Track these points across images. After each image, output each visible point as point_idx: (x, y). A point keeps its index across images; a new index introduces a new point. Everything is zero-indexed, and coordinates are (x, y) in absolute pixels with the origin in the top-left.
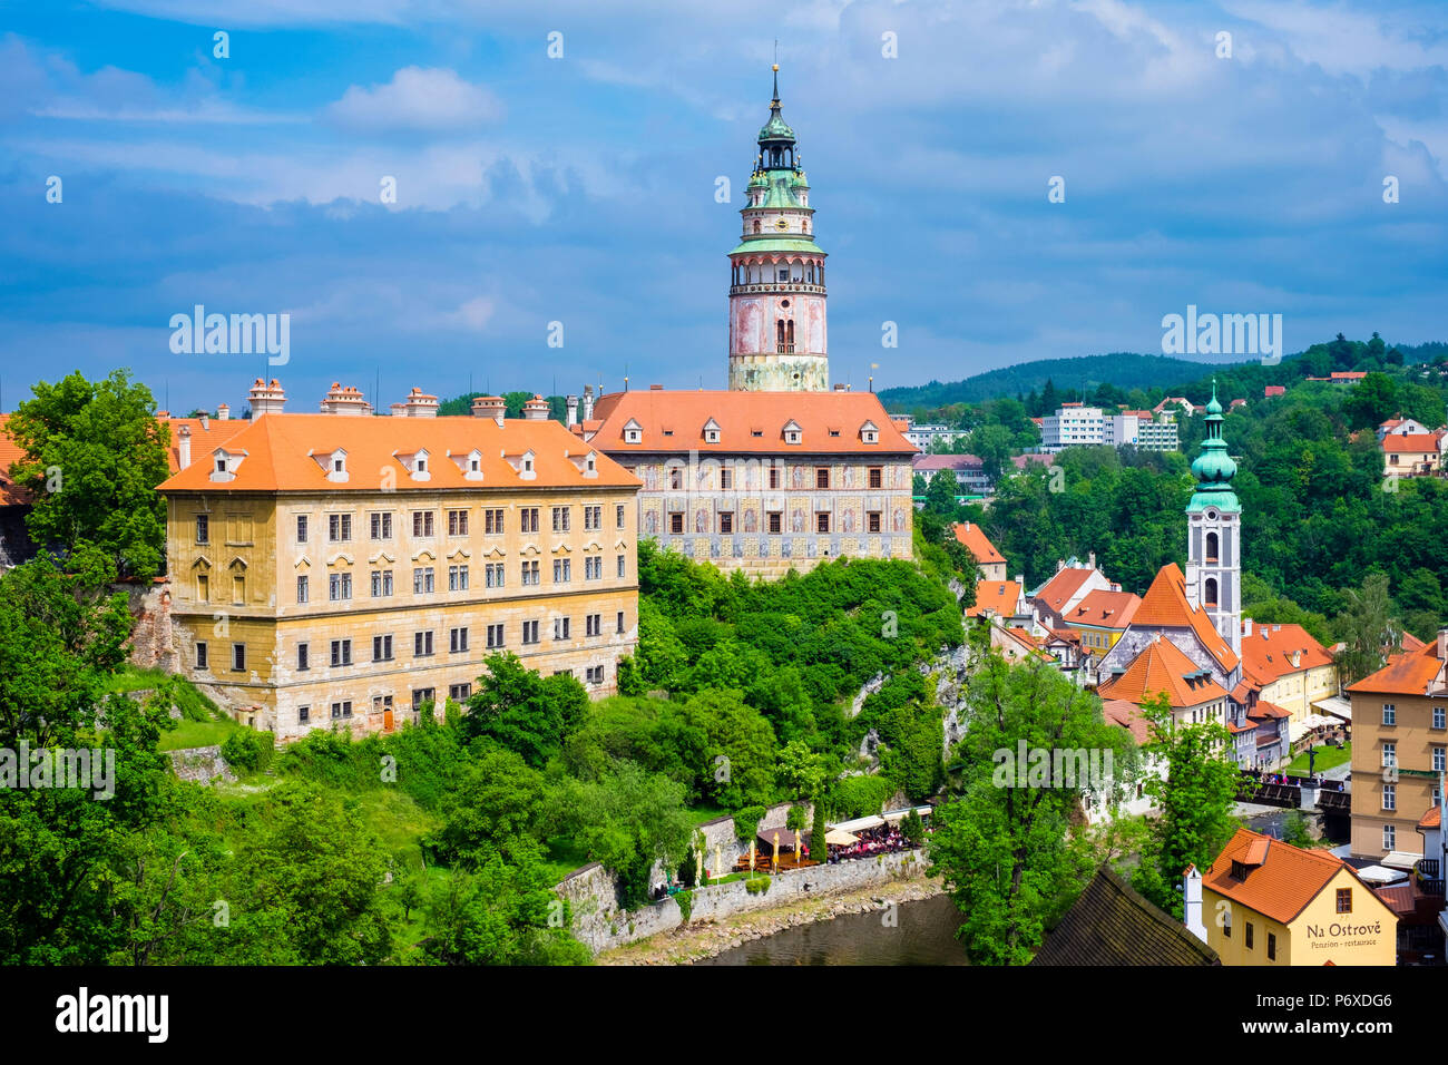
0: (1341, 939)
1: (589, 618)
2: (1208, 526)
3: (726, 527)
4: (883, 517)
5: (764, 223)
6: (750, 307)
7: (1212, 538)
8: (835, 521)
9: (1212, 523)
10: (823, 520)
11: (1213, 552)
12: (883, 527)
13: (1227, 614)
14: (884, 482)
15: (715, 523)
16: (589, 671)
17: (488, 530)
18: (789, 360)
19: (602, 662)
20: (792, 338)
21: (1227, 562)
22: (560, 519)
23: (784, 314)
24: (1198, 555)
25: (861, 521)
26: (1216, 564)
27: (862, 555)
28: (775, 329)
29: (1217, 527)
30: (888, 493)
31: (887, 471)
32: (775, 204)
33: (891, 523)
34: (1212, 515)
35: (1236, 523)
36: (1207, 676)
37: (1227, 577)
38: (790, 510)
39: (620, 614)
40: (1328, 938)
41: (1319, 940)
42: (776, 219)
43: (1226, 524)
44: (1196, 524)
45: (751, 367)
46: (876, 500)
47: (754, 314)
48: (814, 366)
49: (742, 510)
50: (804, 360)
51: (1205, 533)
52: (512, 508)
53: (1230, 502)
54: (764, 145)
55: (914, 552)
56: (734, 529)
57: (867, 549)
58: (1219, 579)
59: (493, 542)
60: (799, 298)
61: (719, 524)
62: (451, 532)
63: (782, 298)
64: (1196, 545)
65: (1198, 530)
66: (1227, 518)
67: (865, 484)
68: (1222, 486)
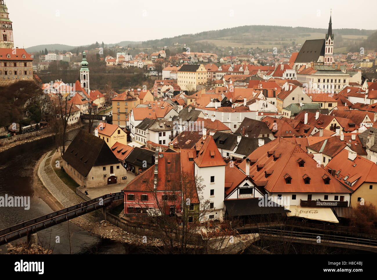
0: (119, 138)
2: (84, 74)
4: (27, 72)
7: (84, 76)
8: (18, 73)
9: (84, 73)
10: (16, 72)
11: (85, 78)
12: (27, 74)
13: (87, 89)
14: (27, 65)
18: (6, 42)
20: (6, 38)
21: (87, 80)
23: (4, 33)
24: (82, 79)
25: (23, 73)
26: (85, 80)
27: (24, 79)
28: (3, 36)
29: (85, 74)
30: (28, 67)
31: (28, 63)
33: (29, 73)
34: (84, 72)
35: (88, 73)
36: (85, 99)
38: (9, 71)
40: (117, 138)
41: (115, 138)
43: (87, 73)
44: (82, 73)
46: (26, 69)
50: (9, 42)
53: (87, 70)
55: (33, 78)
57: (24, 78)
58: (86, 83)
60: (7, 30)
63: (3, 30)
64: (82, 77)
65: (82, 74)
66: (87, 72)
67: (24, 66)
68: (86, 67)
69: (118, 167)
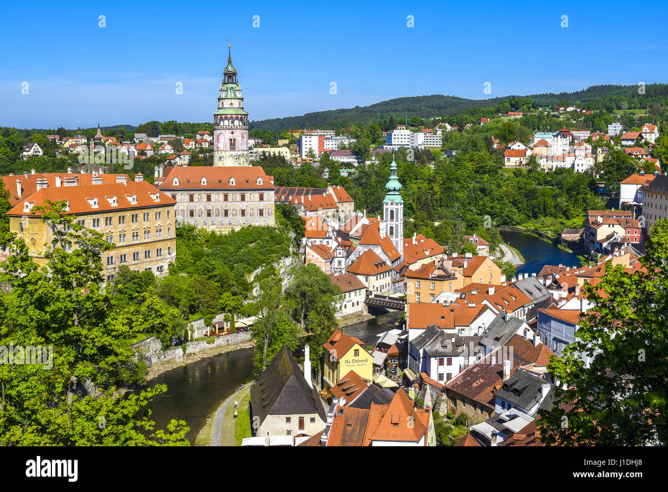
0: (356, 364)
1: (158, 250)
2: (390, 207)
3: (209, 215)
4: (264, 211)
5: (225, 103)
6: (220, 134)
7: (392, 212)
8: (248, 212)
9: (392, 206)
10: (243, 213)
11: (392, 217)
12: (264, 215)
13: (397, 239)
14: (265, 199)
15: (205, 213)
16: (158, 268)
17: (120, 223)
18: (234, 153)
19: (163, 264)
20: (234, 145)
21: (398, 220)
22: (146, 217)
23: (231, 136)
24: (387, 218)
25: (256, 212)
26: (393, 221)
27: (257, 224)
28: (229, 142)
29: (394, 207)
30: (266, 203)
31: (266, 195)
32: (229, 96)
33: (267, 213)
34: (392, 204)
35: (401, 207)
36: (385, 263)
37: (397, 226)
38: (231, 209)
39: (169, 248)
40: (351, 363)
42: (229, 101)
43: (397, 207)
44: (387, 207)
45: (221, 155)
46: (262, 205)
47: (221, 136)
48: (243, 155)
49: (214, 209)
50: (240, 153)
51: (389, 210)
52: (128, 215)
53: (398, 199)
54: (225, 75)
55: (276, 223)
56: (212, 215)
57: (259, 222)
58: (394, 226)
59: (122, 227)
60: (238, 131)
61: (206, 214)
62: (107, 225)
63: (231, 131)
64: (386, 214)
65: (387, 209)
66: (397, 205)
67: (258, 199)
68: (396, 193)
69: (313, 420)
